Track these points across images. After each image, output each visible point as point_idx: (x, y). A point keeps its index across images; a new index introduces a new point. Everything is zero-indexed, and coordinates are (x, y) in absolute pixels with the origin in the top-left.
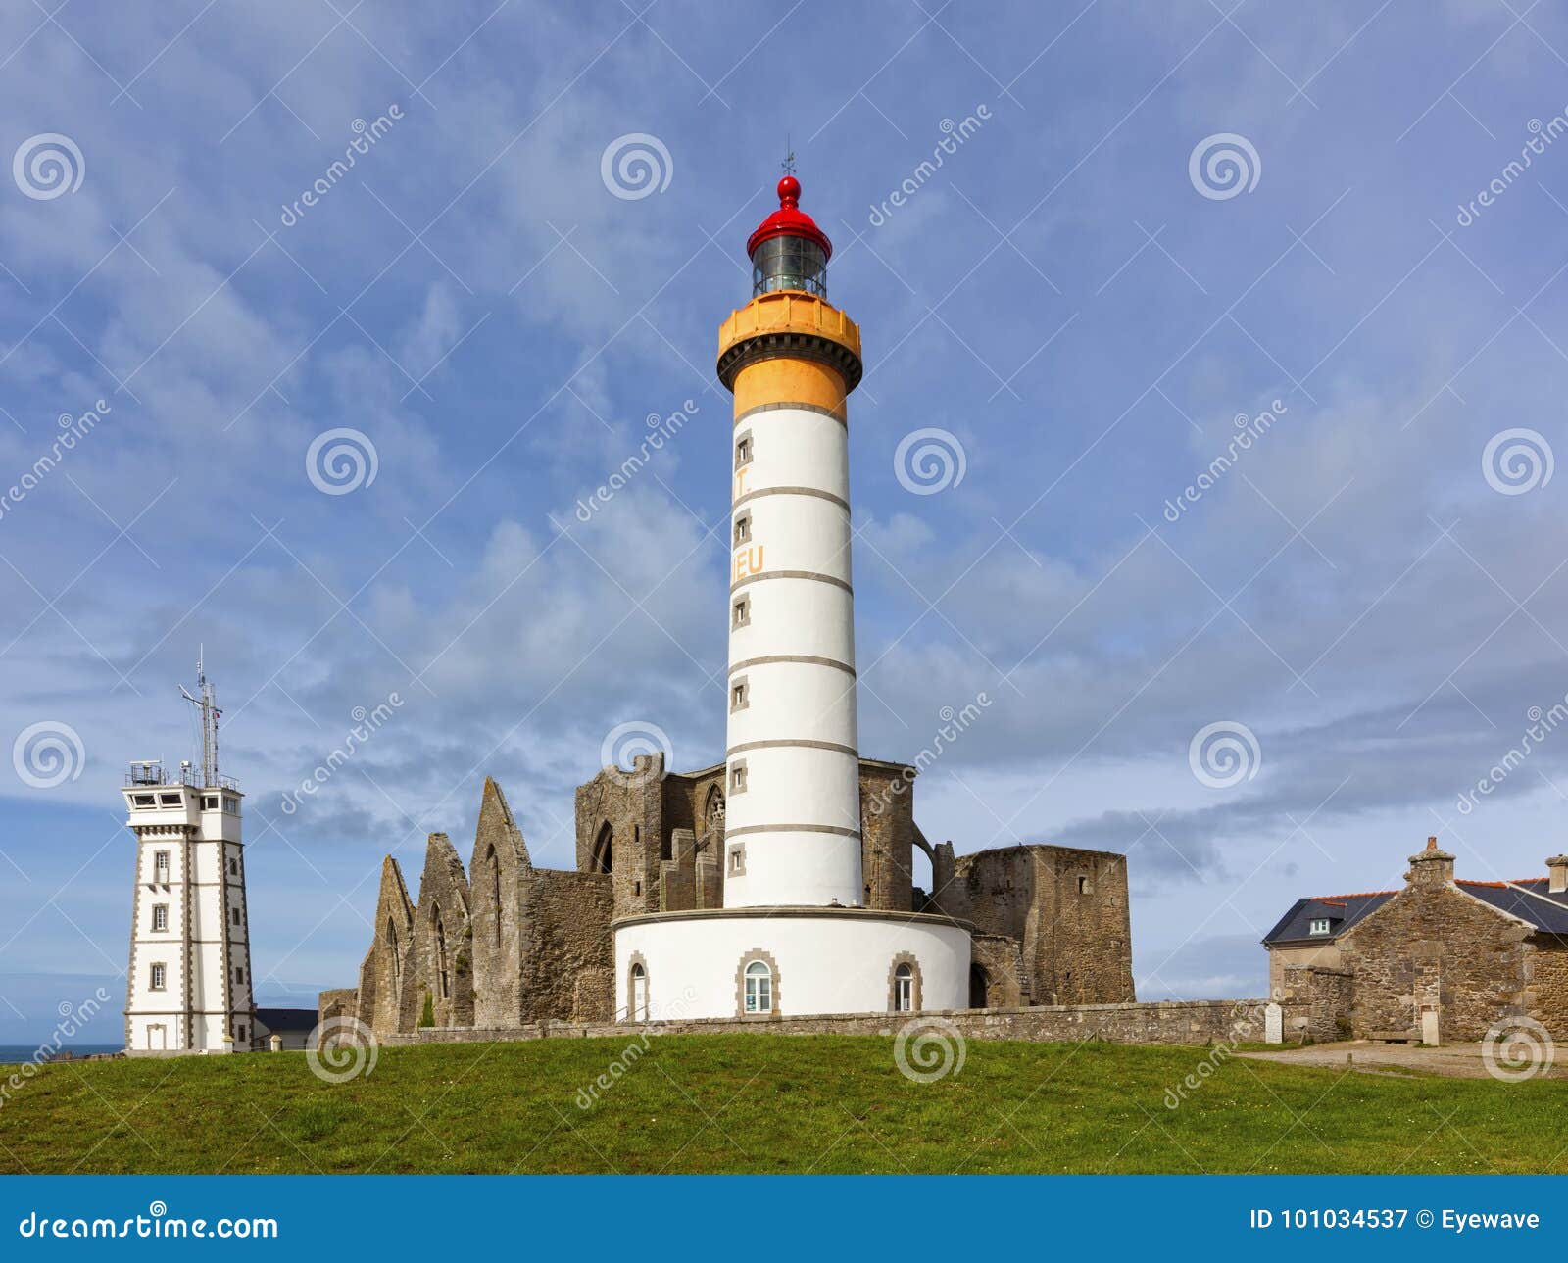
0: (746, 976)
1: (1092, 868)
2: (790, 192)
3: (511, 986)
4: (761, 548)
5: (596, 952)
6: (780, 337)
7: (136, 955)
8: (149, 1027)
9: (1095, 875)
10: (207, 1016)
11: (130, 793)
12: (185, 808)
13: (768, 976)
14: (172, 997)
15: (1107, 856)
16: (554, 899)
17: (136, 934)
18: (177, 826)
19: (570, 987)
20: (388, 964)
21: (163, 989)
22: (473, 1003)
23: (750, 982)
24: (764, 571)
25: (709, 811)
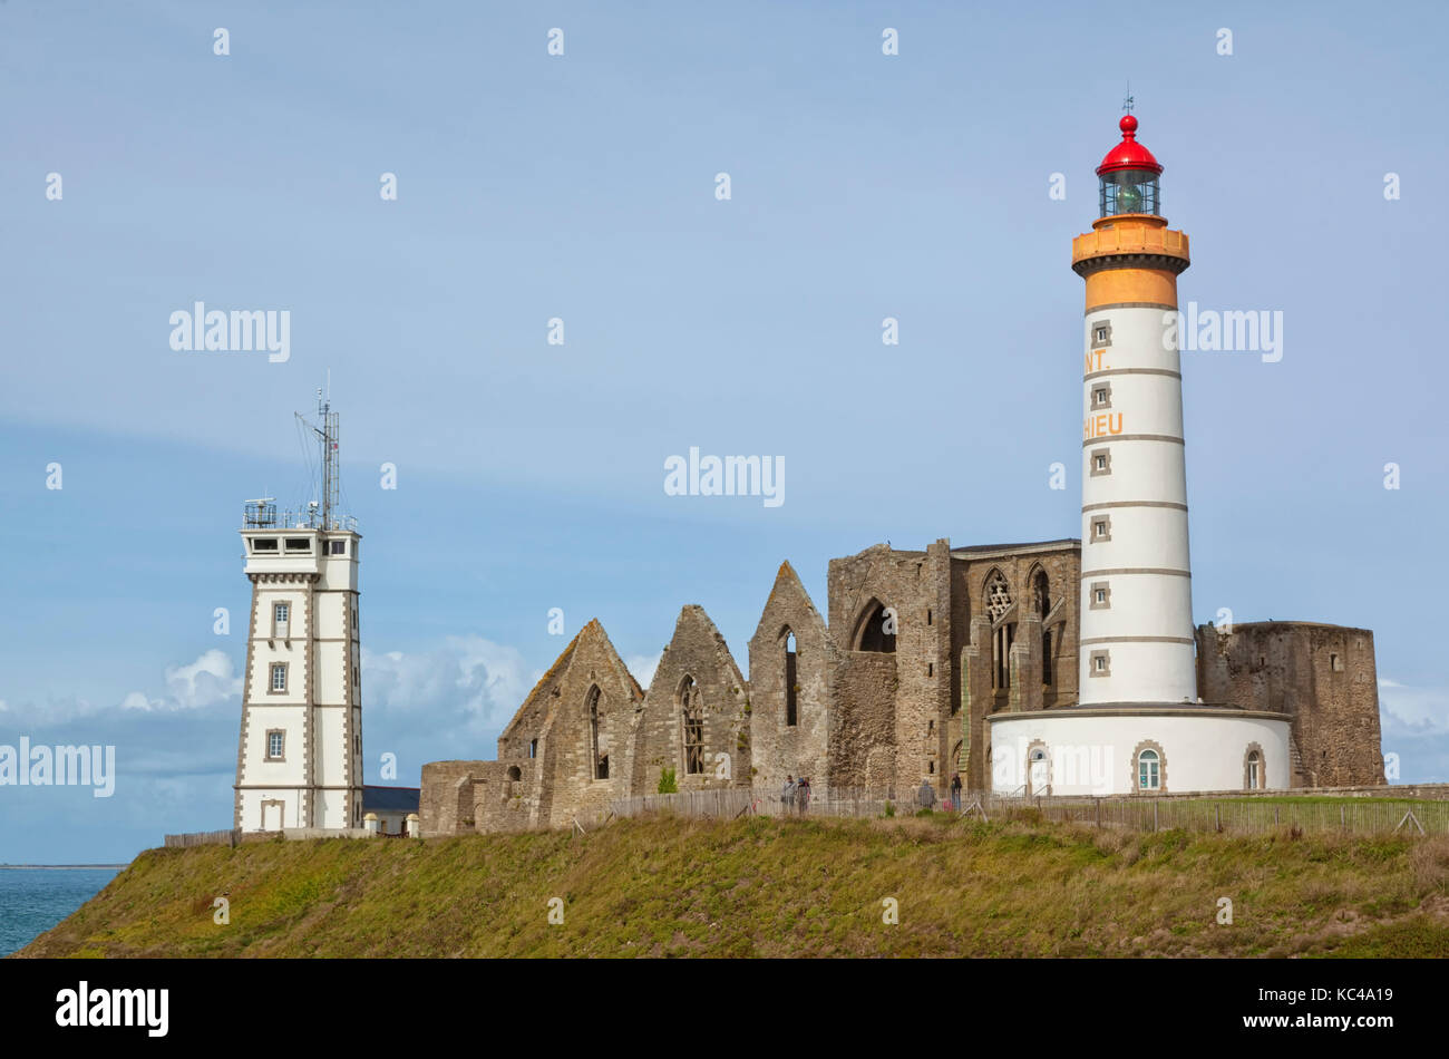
0: (1140, 761)
1: (1342, 645)
2: (1129, 126)
3: (814, 763)
4: (1120, 416)
5: (882, 730)
6: (1136, 256)
7: (248, 720)
8: (264, 804)
9: (1345, 651)
10: (326, 792)
11: (249, 536)
12: (314, 555)
13: (1157, 761)
14: (293, 770)
15: (1355, 632)
16: (853, 680)
17: (249, 696)
18: (304, 575)
19: (862, 765)
20: (583, 735)
21: (282, 760)
22: (750, 779)
23: (1144, 765)
24: (1122, 433)
25: (985, 592)
